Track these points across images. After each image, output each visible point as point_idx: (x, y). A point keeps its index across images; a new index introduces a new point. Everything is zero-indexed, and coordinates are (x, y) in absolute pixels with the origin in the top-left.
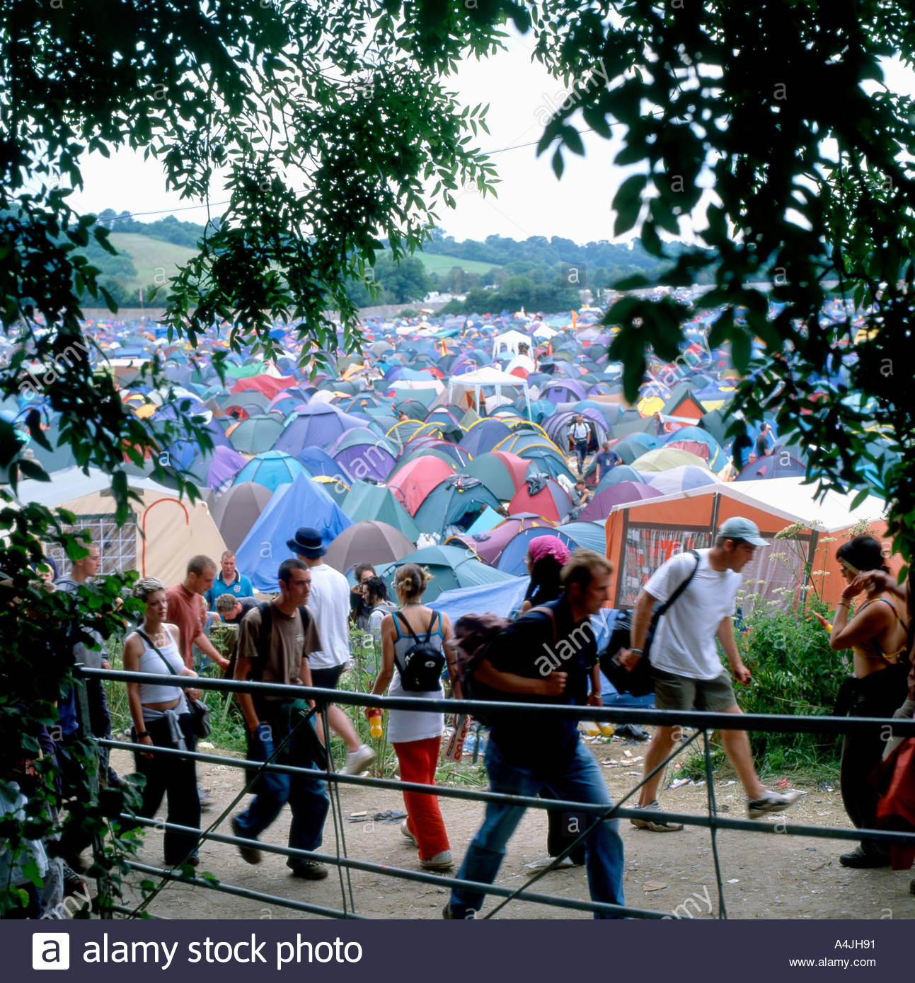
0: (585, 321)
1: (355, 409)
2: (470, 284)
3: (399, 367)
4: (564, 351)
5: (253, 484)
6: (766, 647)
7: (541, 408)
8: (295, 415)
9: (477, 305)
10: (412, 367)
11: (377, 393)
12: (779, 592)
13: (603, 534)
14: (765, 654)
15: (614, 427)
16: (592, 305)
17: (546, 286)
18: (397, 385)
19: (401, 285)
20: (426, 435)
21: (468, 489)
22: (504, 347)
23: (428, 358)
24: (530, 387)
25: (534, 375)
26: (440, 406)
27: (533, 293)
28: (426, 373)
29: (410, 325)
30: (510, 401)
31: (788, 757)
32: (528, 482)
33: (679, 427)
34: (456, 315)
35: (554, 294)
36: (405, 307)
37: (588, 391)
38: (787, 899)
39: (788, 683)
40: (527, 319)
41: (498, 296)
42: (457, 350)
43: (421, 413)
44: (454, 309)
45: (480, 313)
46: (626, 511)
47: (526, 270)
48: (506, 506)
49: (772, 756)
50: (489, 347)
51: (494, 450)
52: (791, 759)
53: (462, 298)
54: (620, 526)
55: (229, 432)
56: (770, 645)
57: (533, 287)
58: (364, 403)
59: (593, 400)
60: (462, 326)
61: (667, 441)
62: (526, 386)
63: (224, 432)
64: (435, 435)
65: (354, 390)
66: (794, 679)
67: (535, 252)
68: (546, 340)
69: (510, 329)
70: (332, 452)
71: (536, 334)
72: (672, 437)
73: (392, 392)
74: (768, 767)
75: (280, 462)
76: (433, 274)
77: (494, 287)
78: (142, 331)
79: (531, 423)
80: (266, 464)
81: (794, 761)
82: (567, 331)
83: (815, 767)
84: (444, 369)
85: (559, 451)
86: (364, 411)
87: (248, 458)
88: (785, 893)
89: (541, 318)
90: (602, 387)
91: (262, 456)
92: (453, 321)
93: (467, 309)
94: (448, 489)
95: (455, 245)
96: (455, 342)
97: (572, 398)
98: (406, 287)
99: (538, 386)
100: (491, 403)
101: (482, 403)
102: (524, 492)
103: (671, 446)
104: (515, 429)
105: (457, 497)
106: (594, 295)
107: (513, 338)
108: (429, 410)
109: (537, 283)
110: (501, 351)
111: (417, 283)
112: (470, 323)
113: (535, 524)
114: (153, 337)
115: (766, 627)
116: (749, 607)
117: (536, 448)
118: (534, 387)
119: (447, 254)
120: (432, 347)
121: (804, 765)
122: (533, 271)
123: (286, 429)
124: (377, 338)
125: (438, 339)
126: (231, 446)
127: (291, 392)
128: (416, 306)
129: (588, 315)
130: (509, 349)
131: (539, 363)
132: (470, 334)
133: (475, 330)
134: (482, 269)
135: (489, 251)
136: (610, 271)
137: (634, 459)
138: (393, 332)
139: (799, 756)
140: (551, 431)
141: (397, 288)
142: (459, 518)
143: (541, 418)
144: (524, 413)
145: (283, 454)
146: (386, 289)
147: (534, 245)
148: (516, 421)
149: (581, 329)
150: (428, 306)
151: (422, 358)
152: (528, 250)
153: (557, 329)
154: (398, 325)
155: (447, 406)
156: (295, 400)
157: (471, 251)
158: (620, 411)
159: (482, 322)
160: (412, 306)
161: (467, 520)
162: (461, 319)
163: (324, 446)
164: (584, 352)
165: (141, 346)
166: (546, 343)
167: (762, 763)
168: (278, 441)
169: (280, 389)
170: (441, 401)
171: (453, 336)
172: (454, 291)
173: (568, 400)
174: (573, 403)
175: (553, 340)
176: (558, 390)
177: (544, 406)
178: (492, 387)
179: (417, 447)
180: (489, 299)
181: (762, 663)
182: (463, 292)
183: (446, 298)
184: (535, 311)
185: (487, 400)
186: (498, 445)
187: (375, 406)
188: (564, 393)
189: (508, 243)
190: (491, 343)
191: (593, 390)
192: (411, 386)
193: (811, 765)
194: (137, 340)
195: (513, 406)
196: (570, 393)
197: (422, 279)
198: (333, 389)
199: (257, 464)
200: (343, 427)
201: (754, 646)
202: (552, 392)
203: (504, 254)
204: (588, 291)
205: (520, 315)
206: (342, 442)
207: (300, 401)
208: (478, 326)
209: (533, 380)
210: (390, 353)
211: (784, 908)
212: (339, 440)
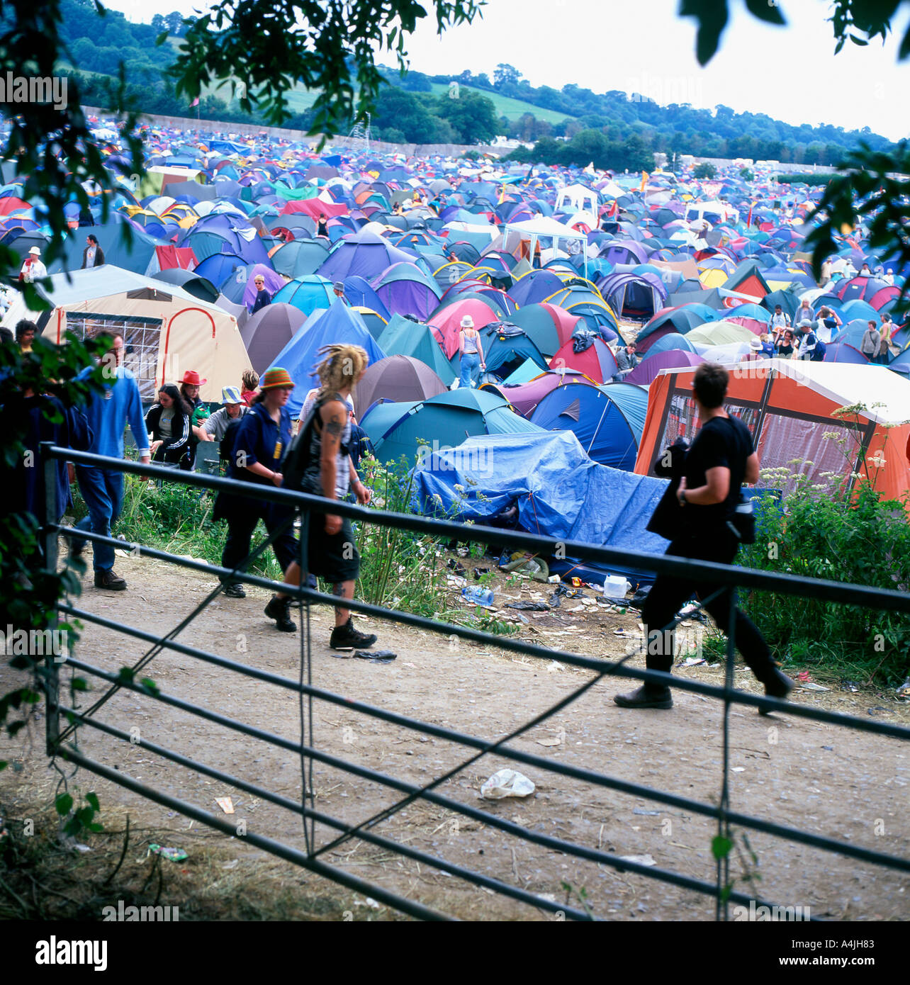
0: (657, 185)
1: (407, 244)
2: (540, 133)
3: (456, 207)
4: (630, 212)
5: (289, 307)
6: (805, 531)
7: (598, 267)
8: (342, 242)
9: (547, 155)
10: (469, 210)
11: (429, 230)
12: (826, 476)
13: (646, 399)
14: (803, 539)
15: (672, 295)
16: (666, 169)
17: (619, 143)
18: (451, 226)
19: (469, 125)
20: (475, 279)
21: (510, 338)
22: (567, 201)
23: (488, 202)
24: (590, 244)
25: (596, 232)
26: (493, 252)
27: (606, 149)
28: (484, 217)
29: (473, 167)
30: (566, 256)
31: (813, 650)
32: (574, 338)
33: (739, 303)
34: (522, 163)
35: (627, 152)
36: (470, 148)
37: (650, 255)
38: (794, 796)
39: (824, 571)
40: (596, 175)
41: (568, 148)
42: (519, 198)
43: (472, 257)
44: (520, 156)
45: (548, 165)
46: (674, 376)
47: (601, 125)
48: (548, 361)
49: (795, 646)
50: (552, 200)
51: (544, 302)
52: (816, 653)
53: (530, 146)
54: (665, 391)
55: (272, 252)
56: (810, 529)
57: (606, 142)
58: (415, 239)
59: (654, 264)
60: (526, 175)
61: (726, 316)
62: (585, 242)
63: (267, 251)
64: (484, 279)
65: (407, 225)
66: (831, 567)
67: (613, 107)
68: (612, 199)
69: (577, 182)
70: (375, 284)
71: (603, 192)
72: (731, 312)
73: (446, 233)
74: (789, 657)
75: (320, 288)
76: (504, 118)
77: (566, 138)
78: (196, 142)
79: (586, 280)
80: (304, 287)
81: (819, 655)
82: (636, 193)
83: (840, 664)
84: (501, 215)
85: (611, 312)
86: (413, 248)
87: (288, 280)
88: (793, 790)
89: (610, 176)
90: (665, 253)
91: (301, 279)
92: (517, 168)
93: (533, 158)
94: (489, 335)
95: (530, 90)
96: (517, 190)
97: (632, 260)
98: (473, 127)
99: (599, 244)
100: (546, 256)
101: (537, 254)
102: (569, 347)
103: (729, 320)
104: (568, 284)
105: (497, 345)
106: (669, 159)
107: (578, 192)
108: (482, 255)
109: (611, 139)
110: (564, 204)
111: (486, 125)
112: (535, 173)
113: (575, 380)
114: (206, 149)
115: (808, 510)
116: (792, 488)
117: (587, 306)
118: (594, 244)
119: (520, 99)
120: (493, 192)
121: (829, 661)
122: (609, 127)
123: (331, 256)
124: (437, 176)
125: (499, 184)
126: (271, 265)
127: (341, 219)
128: (481, 148)
129: (660, 178)
130: (573, 203)
131: (602, 221)
132: (533, 184)
133: (540, 180)
134: (555, 118)
135: (564, 101)
136: (689, 136)
137: (689, 329)
138: (454, 171)
139: (825, 651)
140: (606, 292)
141: (464, 127)
142: (497, 367)
143: (597, 277)
144: (580, 269)
145: (324, 280)
146: (452, 127)
147: (613, 100)
148: (571, 277)
149: (650, 192)
150: (494, 150)
151: (481, 202)
152: (606, 105)
153: (626, 189)
154: (461, 166)
155: (500, 253)
156: (344, 229)
157: (545, 98)
158: (681, 280)
159: (548, 173)
160: (478, 148)
161: (505, 369)
162: (527, 167)
163: (368, 278)
164: (650, 216)
165: (194, 156)
166: (612, 202)
167: (783, 653)
168: (321, 267)
169: (330, 216)
170: (495, 247)
171: (515, 183)
172: (523, 138)
173: (628, 262)
174: (633, 266)
175: (620, 201)
176: (619, 250)
177: (601, 265)
178: (550, 239)
179: (464, 290)
180: (558, 150)
181: (798, 547)
182: (532, 140)
183: (514, 144)
184: (605, 169)
185: (542, 252)
186: (548, 299)
187: (426, 243)
188: (625, 254)
189: (585, 95)
190: (555, 194)
191: (655, 254)
192: (466, 228)
193: (836, 662)
194: (191, 151)
195: (568, 261)
196: (631, 254)
197: (491, 122)
198: (385, 222)
199: (294, 286)
200: (389, 260)
201: (792, 529)
202: (612, 251)
203: (580, 106)
204: (664, 155)
205: (589, 170)
206: (387, 275)
207: (349, 230)
208: (543, 176)
209: (593, 237)
210: (449, 192)
211: (790, 806)
212: (384, 273)
